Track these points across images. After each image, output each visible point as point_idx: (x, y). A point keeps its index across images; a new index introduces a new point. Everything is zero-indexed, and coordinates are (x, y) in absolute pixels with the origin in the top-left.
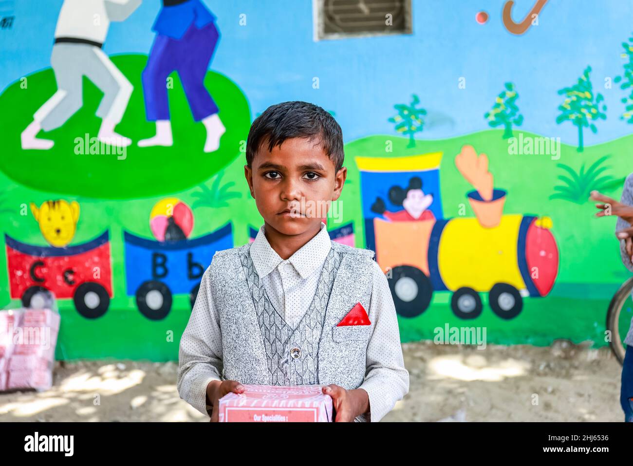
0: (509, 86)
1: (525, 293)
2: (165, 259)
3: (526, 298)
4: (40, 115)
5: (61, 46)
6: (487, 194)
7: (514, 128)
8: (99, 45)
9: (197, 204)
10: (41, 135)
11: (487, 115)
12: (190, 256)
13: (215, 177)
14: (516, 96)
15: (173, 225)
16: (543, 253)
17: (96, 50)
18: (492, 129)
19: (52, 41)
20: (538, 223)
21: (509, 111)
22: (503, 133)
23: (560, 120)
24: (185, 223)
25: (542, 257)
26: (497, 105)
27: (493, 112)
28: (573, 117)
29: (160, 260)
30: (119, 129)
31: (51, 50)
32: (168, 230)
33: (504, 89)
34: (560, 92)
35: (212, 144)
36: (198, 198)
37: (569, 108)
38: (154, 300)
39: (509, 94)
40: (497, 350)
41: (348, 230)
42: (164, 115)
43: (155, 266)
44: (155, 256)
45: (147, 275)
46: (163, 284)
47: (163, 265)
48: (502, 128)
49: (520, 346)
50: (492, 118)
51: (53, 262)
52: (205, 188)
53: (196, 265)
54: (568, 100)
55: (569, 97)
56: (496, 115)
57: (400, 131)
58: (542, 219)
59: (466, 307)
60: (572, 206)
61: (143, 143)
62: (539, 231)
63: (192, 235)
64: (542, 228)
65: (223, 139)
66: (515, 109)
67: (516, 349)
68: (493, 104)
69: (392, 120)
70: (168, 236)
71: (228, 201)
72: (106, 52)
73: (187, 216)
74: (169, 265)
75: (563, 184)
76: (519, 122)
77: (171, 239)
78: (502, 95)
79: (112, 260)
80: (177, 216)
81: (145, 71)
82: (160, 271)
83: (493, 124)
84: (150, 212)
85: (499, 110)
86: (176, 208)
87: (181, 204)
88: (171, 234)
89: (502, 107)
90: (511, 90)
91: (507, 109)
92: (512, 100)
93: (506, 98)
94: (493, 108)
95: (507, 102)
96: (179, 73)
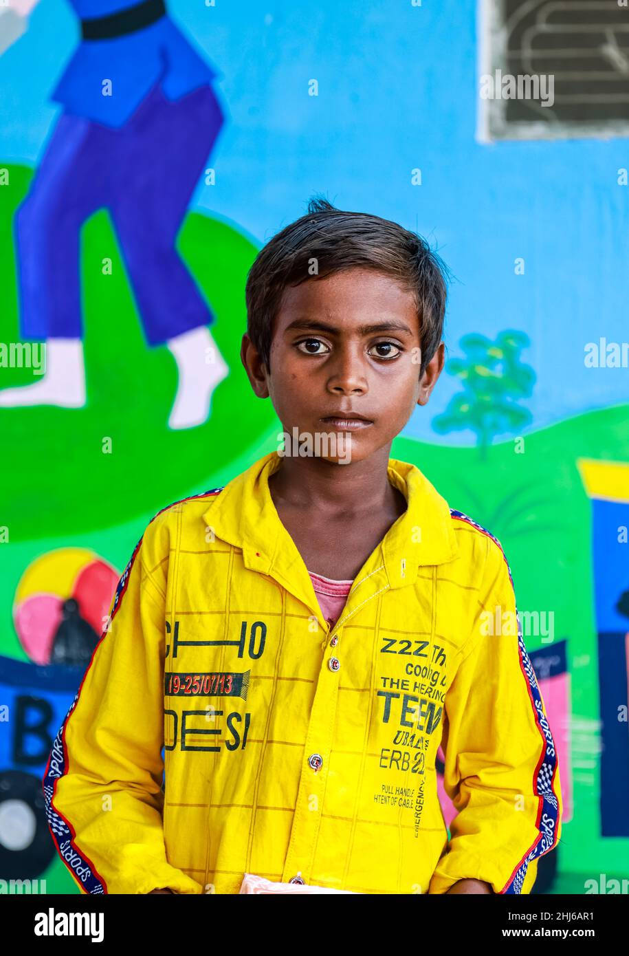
2: (48, 713)
15: (75, 621)
29: (34, 716)
32: (60, 634)
35: (190, 409)
38: (13, 825)
41: (554, 661)
42: (67, 324)
43: (21, 731)
44: (22, 704)
47: (42, 729)
61: (11, 398)
65: (220, 394)
70: (60, 652)
77: (68, 660)
80: (88, 598)
81: (24, 208)
82: (33, 745)
84: (16, 583)
86: (87, 576)
87: (99, 566)
88: (67, 646)
96: (114, 215)
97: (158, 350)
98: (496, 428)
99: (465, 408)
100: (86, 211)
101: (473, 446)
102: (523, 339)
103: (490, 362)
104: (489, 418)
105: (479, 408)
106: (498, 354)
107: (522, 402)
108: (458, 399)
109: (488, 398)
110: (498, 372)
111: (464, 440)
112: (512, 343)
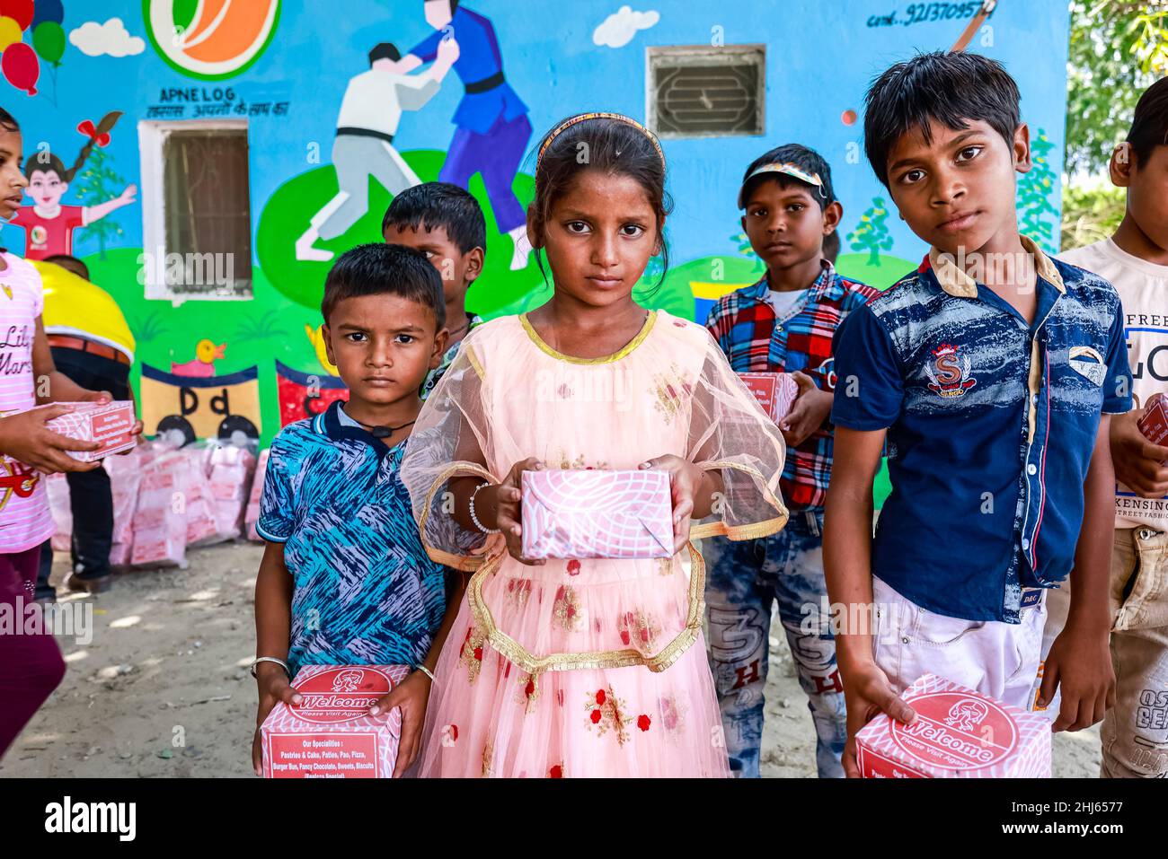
0: (878, 203)
4: (318, 220)
5: (343, 138)
7: (882, 252)
8: (389, 138)
10: (319, 244)
11: (850, 236)
13: (523, 300)
14: (887, 215)
17: (385, 144)
18: (855, 253)
19: (334, 132)
21: (875, 234)
22: (868, 258)
26: (863, 225)
27: (857, 233)
31: (332, 143)
33: (872, 205)
35: (519, 262)
39: (878, 212)
48: (868, 251)
50: (855, 240)
51: (331, 394)
56: (860, 237)
57: (745, 252)
66: (886, 230)
68: (858, 224)
69: (736, 238)
72: (396, 148)
76: (888, 246)
78: (869, 214)
81: (442, 171)
83: (856, 247)
85: (864, 231)
89: (869, 227)
90: (879, 206)
91: (874, 230)
92: (881, 218)
93: (874, 217)
94: (858, 228)
95: (873, 221)
96: (483, 175)
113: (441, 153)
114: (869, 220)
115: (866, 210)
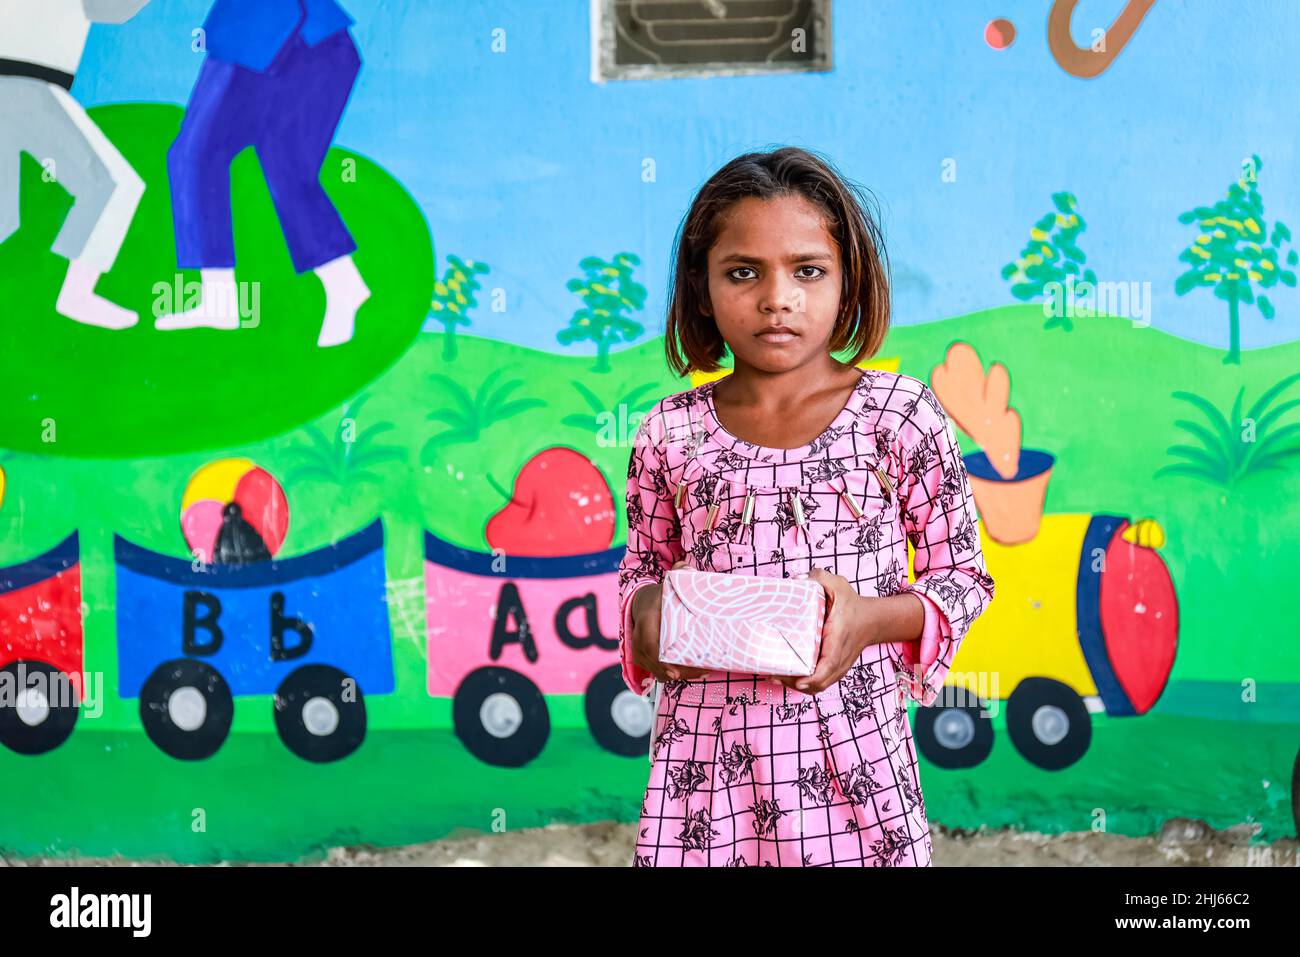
0: (1063, 202)
1: (1095, 706)
2: (216, 608)
3: (1098, 715)
6: (1007, 464)
8: (64, 80)
9: (297, 474)
11: (1009, 271)
12: (278, 599)
13: (345, 408)
14: (1081, 225)
15: (237, 523)
16: (1140, 609)
17: (56, 91)
18: (1018, 302)
20: (1129, 535)
21: (1059, 265)
23: (1184, 285)
24: (267, 521)
25: (1138, 615)
26: (1035, 247)
27: (1022, 263)
28: (1217, 278)
29: (202, 611)
30: (106, 287)
32: (223, 535)
33: (1051, 208)
34: (1186, 219)
35: (336, 329)
36: (303, 461)
37: (1206, 255)
38: (187, 709)
39: (1063, 221)
40: (1028, 843)
42: (220, 254)
43: (190, 624)
44: (192, 599)
45: (172, 647)
46: (212, 671)
47: (211, 622)
49: (1082, 835)
50: (1019, 278)
52: (317, 435)
53: (293, 623)
54: (1205, 239)
55: (1205, 229)
56: (1031, 272)
58: (1139, 523)
59: (953, 736)
60: (1213, 494)
61: (166, 322)
62: (1132, 551)
63: (283, 552)
64: (1137, 545)
65: (363, 314)
66: (1078, 256)
67: (1073, 841)
68: (1024, 246)
70: (224, 551)
71: (374, 468)
72: (79, 99)
73: (275, 504)
74: (223, 623)
75: (1189, 439)
77: (232, 559)
78: (1046, 224)
79: (85, 608)
80: (248, 502)
81: (177, 145)
82: (203, 637)
83: (1022, 292)
84: (181, 490)
85: (1037, 260)
86: (245, 483)
87: (258, 472)
88: (231, 546)
89: (1046, 251)
90: (1067, 210)
91: (1056, 257)
92: (1069, 234)
93: (1055, 231)
94: (1024, 254)
95: (1056, 239)
96: (260, 152)
97: (307, 274)
98: (614, 339)
99: (586, 322)
100: (235, 149)
101: (596, 355)
102: (635, 260)
103: (606, 280)
104: (606, 331)
105: (598, 321)
106: (615, 273)
107: (635, 316)
108: (580, 315)
109: (606, 313)
110: (614, 288)
111: (587, 349)
112: (628, 264)
113: (173, 108)
114: (1044, 236)
115: (1040, 217)
